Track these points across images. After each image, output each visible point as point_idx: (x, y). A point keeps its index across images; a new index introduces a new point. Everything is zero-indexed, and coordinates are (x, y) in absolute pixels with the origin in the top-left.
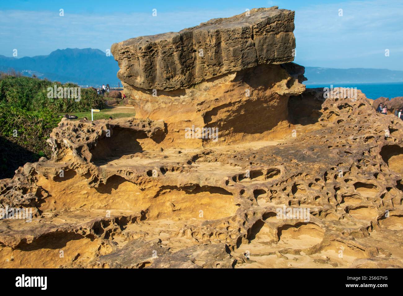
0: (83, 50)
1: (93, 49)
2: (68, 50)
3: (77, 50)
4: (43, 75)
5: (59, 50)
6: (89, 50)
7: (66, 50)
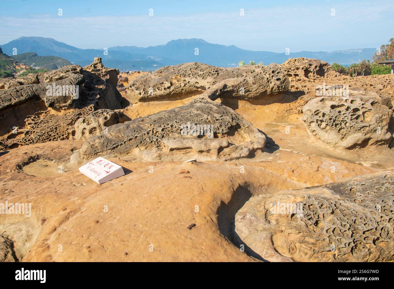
0: (190, 40)
1: (198, 39)
2: (179, 40)
3: (186, 40)
4: (161, 59)
5: (173, 40)
6: (194, 39)
7: (178, 40)
